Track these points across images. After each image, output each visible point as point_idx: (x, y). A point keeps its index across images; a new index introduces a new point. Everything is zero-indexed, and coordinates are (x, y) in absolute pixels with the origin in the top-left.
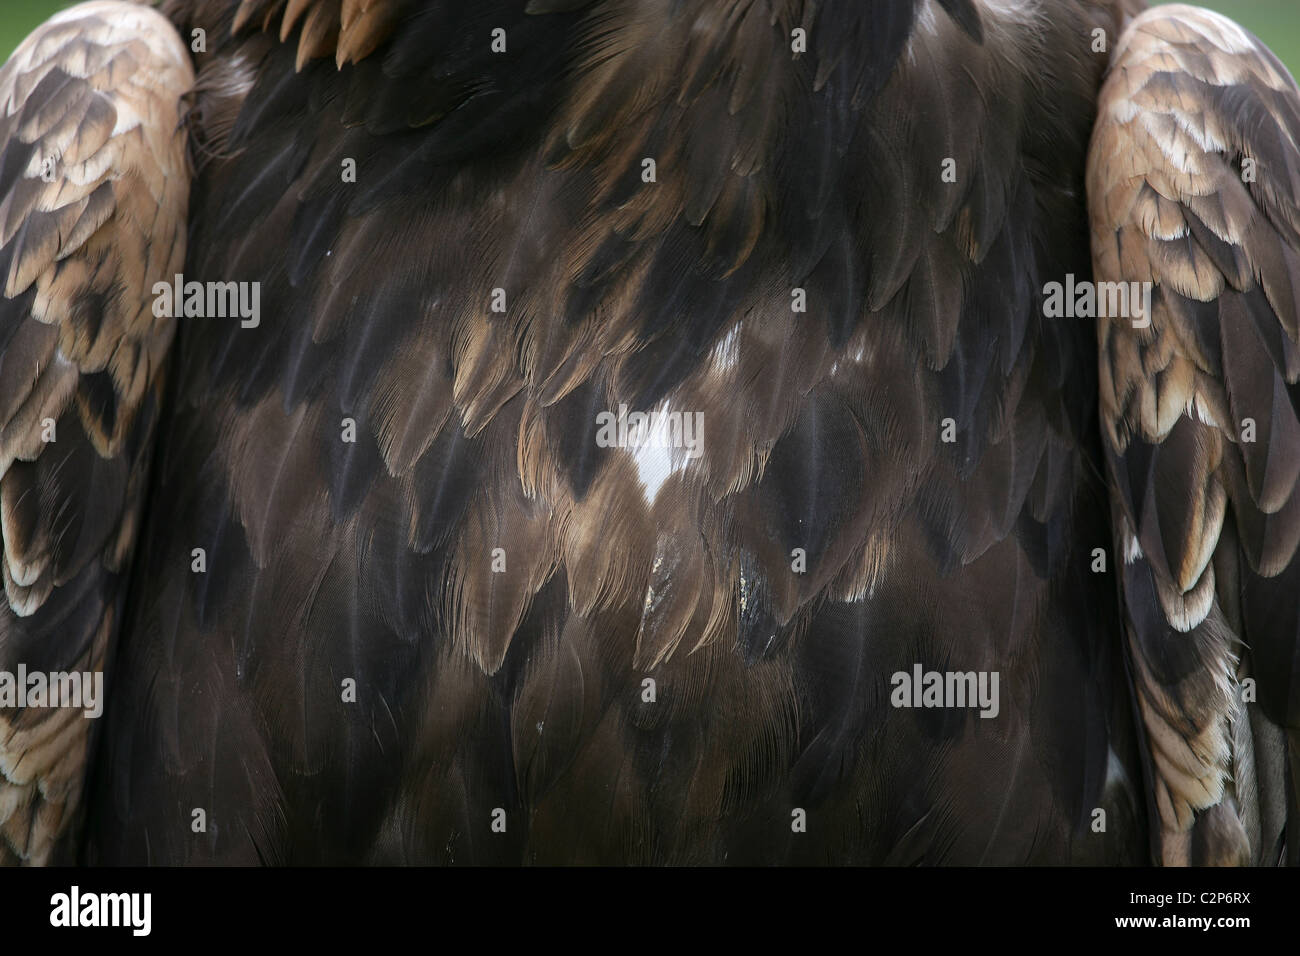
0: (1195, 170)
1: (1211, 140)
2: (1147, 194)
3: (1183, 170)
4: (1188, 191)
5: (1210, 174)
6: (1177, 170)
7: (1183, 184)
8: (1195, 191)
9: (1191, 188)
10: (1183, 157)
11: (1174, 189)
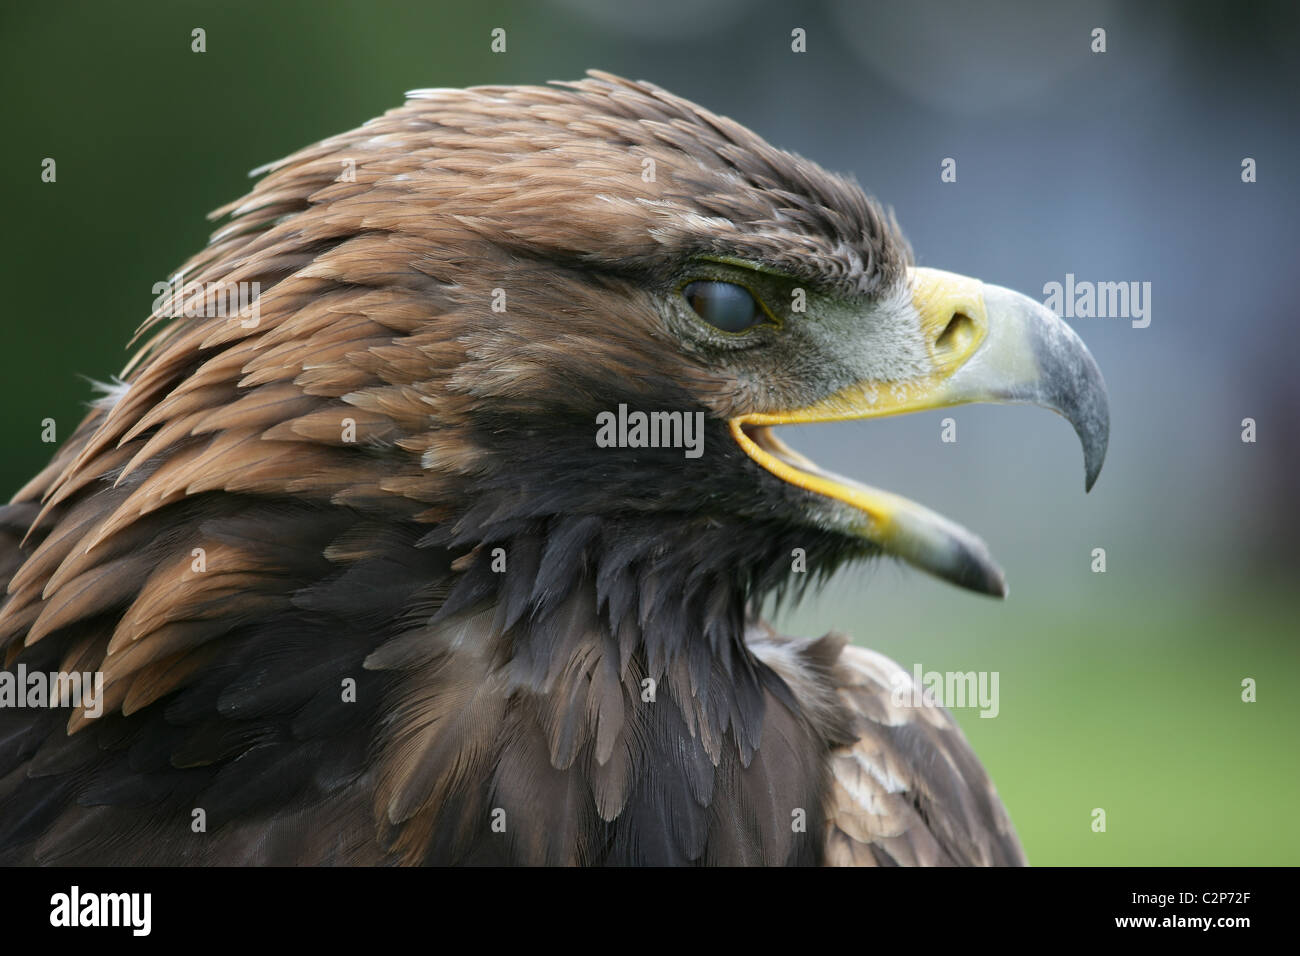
0: (883, 810)
1: (894, 781)
2: (839, 837)
3: (872, 812)
4: (879, 834)
5: (897, 813)
6: (865, 812)
7: (873, 826)
8: (886, 833)
9: (882, 830)
10: (869, 799)
11: (864, 830)
